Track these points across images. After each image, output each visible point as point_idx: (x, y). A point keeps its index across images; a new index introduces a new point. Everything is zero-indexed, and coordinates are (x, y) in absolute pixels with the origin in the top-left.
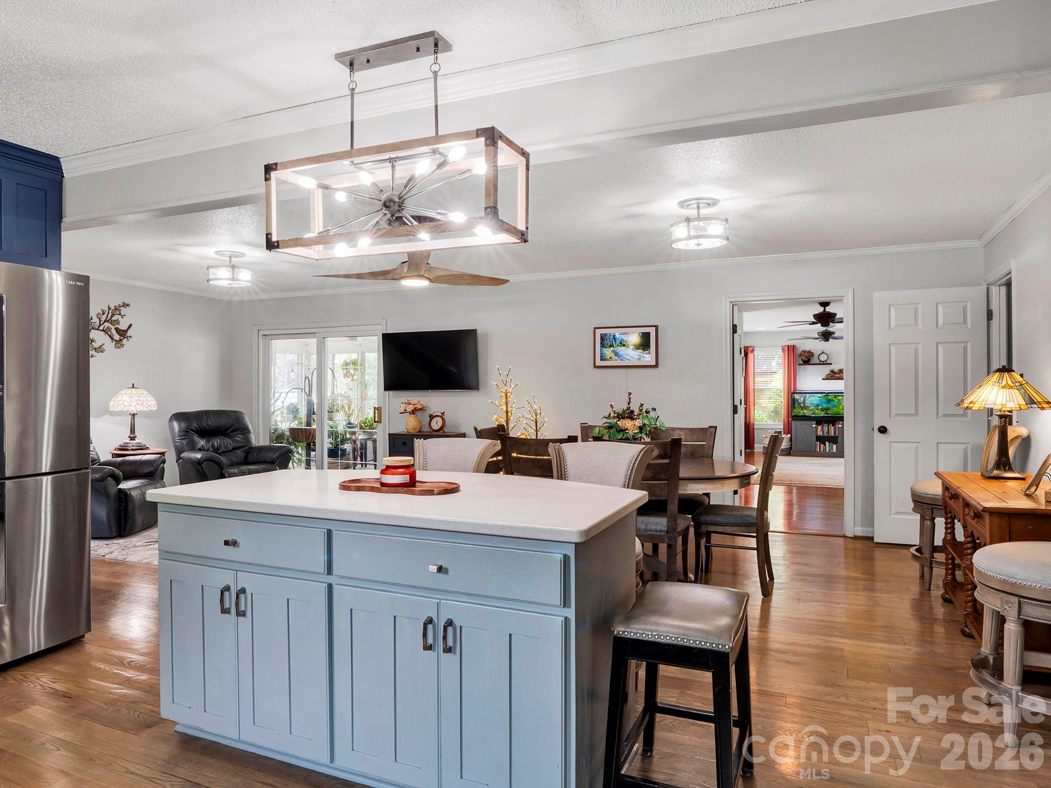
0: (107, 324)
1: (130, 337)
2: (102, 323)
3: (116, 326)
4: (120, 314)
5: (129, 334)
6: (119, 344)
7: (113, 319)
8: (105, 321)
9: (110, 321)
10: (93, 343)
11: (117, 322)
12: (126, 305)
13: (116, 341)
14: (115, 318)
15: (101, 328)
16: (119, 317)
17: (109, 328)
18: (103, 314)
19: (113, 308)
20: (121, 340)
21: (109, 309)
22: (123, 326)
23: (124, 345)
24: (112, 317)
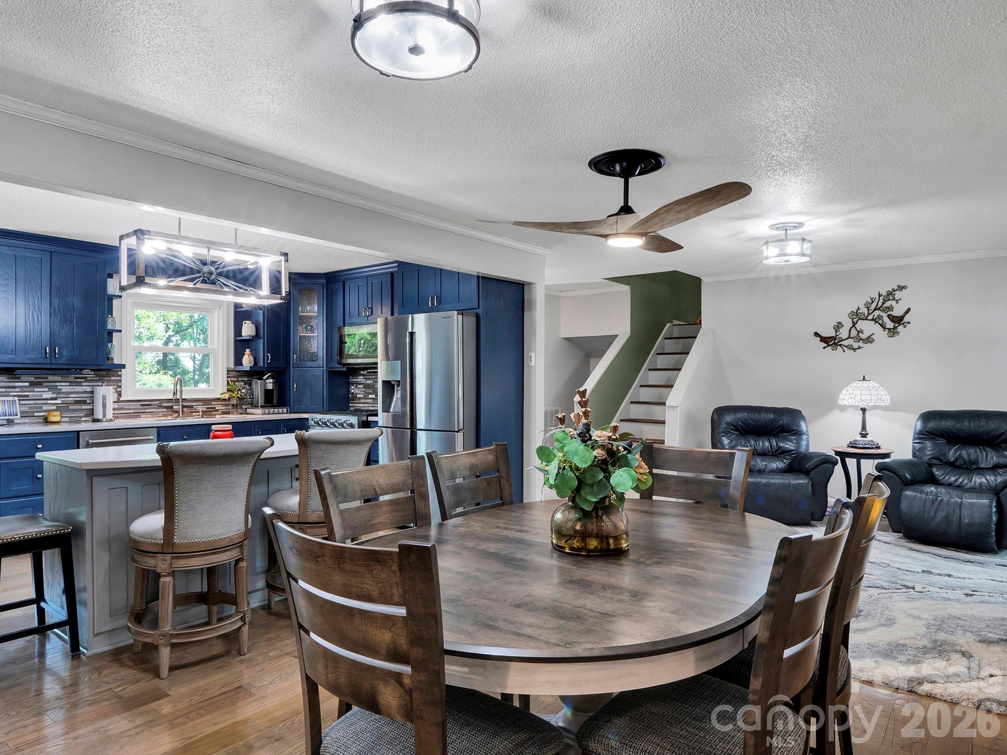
0: (877, 313)
1: (909, 323)
2: (870, 312)
3: (888, 313)
4: (894, 299)
5: (906, 320)
6: (893, 332)
7: (884, 305)
8: (875, 309)
9: (881, 309)
10: (860, 334)
11: (890, 308)
12: (901, 288)
13: (889, 329)
14: (887, 304)
15: (870, 317)
16: (893, 303)
17: (880, 317)
18: (873, 302)
19: (885, 294)
20: (895, 328)
21: (880, 295)
22: (898, 312)
23: (898, 333)
24: (883, 304)
